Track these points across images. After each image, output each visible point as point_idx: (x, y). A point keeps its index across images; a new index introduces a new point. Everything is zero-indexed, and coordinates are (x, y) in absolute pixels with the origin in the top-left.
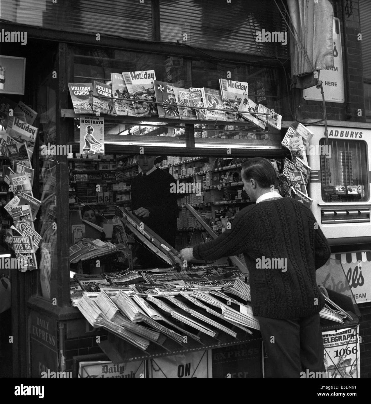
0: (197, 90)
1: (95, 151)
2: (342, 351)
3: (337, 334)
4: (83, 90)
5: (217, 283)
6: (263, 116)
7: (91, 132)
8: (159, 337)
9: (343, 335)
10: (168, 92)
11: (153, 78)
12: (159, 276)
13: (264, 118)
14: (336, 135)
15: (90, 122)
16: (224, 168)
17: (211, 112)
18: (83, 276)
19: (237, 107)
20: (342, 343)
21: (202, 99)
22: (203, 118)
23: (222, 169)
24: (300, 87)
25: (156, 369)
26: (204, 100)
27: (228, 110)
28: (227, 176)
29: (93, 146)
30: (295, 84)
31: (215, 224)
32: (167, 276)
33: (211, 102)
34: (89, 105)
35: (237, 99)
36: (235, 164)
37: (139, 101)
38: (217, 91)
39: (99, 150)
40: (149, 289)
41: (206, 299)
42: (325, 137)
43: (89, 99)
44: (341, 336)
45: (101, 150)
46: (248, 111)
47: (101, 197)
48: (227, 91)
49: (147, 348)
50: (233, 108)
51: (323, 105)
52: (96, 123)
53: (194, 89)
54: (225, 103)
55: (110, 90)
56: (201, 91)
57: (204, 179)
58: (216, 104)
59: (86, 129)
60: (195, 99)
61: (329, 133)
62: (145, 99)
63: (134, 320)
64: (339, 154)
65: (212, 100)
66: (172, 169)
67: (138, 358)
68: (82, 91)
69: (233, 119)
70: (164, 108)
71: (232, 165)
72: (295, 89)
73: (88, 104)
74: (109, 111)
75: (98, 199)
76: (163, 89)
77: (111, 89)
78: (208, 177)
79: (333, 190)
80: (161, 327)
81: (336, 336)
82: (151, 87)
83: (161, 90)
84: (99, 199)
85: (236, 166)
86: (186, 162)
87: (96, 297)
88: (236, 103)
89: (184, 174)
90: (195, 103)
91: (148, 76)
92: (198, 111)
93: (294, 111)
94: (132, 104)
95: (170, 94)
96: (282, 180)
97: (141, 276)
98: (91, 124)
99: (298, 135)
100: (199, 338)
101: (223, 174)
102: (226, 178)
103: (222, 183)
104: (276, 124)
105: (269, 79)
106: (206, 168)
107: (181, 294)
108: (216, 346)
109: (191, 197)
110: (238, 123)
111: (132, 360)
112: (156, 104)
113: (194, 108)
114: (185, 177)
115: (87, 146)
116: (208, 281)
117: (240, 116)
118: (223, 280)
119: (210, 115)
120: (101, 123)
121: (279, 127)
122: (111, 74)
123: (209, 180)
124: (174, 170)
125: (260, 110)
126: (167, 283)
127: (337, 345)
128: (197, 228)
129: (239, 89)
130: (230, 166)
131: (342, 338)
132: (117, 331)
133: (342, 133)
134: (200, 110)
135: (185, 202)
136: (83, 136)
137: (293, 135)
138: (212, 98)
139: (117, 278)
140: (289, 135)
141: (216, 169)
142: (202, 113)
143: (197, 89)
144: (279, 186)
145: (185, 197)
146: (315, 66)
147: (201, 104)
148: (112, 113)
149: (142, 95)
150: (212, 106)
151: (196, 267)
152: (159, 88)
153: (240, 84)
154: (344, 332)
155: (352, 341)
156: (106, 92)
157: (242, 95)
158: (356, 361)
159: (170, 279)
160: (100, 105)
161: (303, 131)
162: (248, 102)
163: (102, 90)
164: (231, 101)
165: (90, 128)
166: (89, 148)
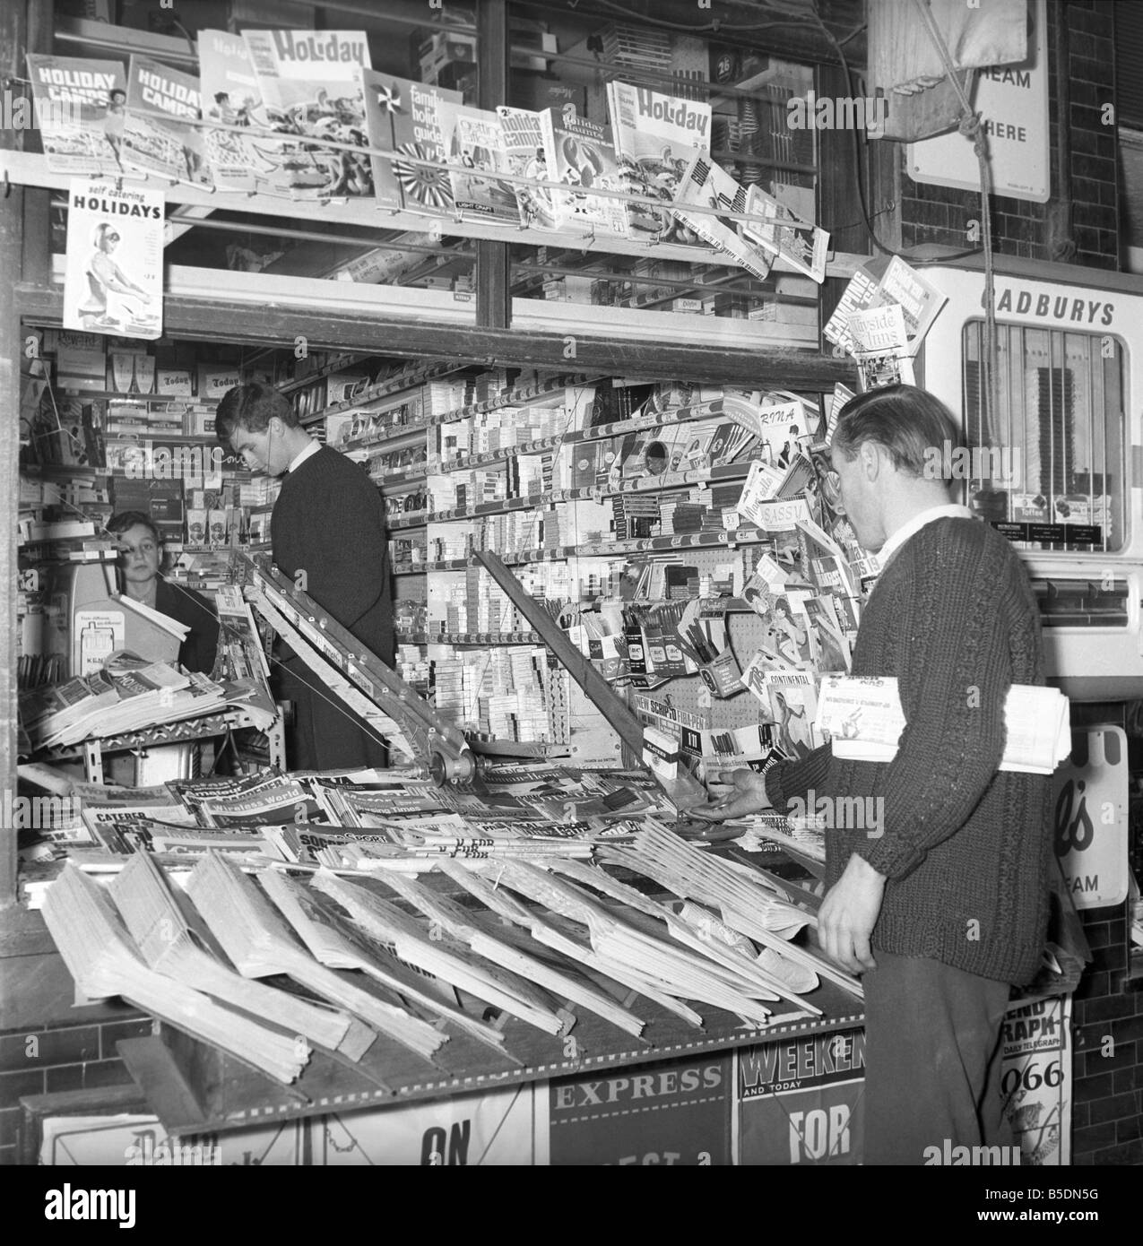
0: (523, 116)
1: (125, 320)
2: (1012, 1076)
4: (84, 84)
6: (761, 229)
7: (112, 245)
8: (347, 1031)
9: (1018, 1020)
10: (416, 115)
11: (359, 59)
12: (376, 796)
14: (1023, 307)
15: (109, 206)
16: (618, 426)
17: (572, 200)
19: (670, 190)
20: (1011, 1050)
21: (542, 150)
23: (609, 431)
26: (550, 155)
27: (635, 196)
29: (115, 299)
31: (579, 622)
32: (403, 797)
33: (574, 164)
34: (108, 143)
35: (671, 160)
36: (655, 412)
38: (600, 128)
39: (142, 317)
40: (330, 842)
41: (533, 888)
42: (982, 312)
43: (105, 122)
45: (150, 317)
46: (709, 207)
47: (198, 525)
48: (633, 126)
50: (656, 193)
52: (133, 213)
53: (514, 111)
54: (625, 170)
55: (193, 93)
56: (536, 120)
57: (545, 465)
58: (594, 172)
59: (93, 234)
60: (514, 147)
61: (997, 300)
62: (325, 137)
65: (577, 158)
66: (438, 430)
67: (261, 1112)
68: (82, 87)
69: (655, 232)
70: (399, 175)
71: (642, 415)
73: (101, 137)
74: (185, 170)
75: (186, 533)
76: (397, 102)
77: (198, 91)
78: (558, 458)
79: (1004, 507)
82: (349, 93)
83: (390, 107)
84: (190, 532)
85: (659, 420)
86: (485, 406)
87: (116, 873)
88: (666, 175)
89: (478, 448)
90: (516, 163)
91: (340, 51)
95: (423, 125)
96: (820, 467)
97: (311, 797)
98: (110, 214)
99: (888, 299)
100: (500, 1037)
103: (606, 481)
104: (809, 261)
107: (440, 867)
108: (565, 1065)
112: (367, 156)
114: (479, 460)
115: (94, 299)
116: (546, 819)
117: (678, 222)
118: (600, 818)
119: (570, 210)
120: (151, 213)
121: (818, 272)
122: (200, 33)
123: (563, 469)
124: (445, 435)
125: (751, 208)
126: (403, 823)
129: (678, 124)
131: (1013, 1032)
133: (1043, 300)
136: (79, 259)
137: (868, 301)
138: (579, 148)
139: (224, 803)
140: (853, 302)
141: (587, 432)
143: (522, 112)
144: (810, 488)
146: (959, 54)
148: (196, 178)
149: (314, 121)
150: (579, 177)
151: (509, 768)
152: (381, 98)
153: (684, 106)
154: (1019, 1010)
155: (1045, 1043)
156: (178, 101)
157: (688, 148)
158: (1056, 1113)
159: (411, 809)
160: (147, 143)
161: (908, 287)
162: (711, 173)
163: (160, 92)
164: (647, 168)
165: (109, 231)
166: (99, 308)
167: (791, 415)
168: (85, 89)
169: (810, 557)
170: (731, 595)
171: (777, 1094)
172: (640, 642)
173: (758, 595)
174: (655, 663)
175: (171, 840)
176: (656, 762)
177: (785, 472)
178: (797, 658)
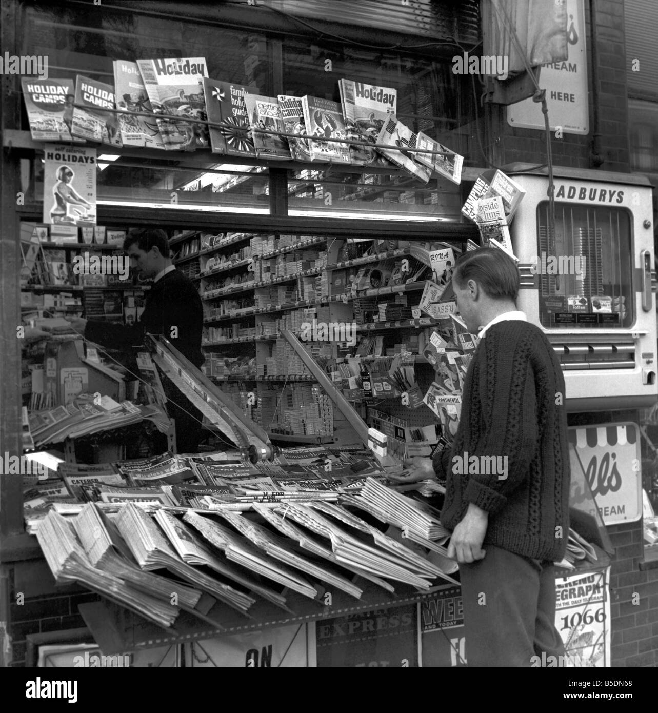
0: (292, 100)
1: (76, 218)
2: (577, 618)
3: (566, 585)
4: (52, 92)
5: (336, 482)
6: (425, 156)
7: (68, 178)
8: (200, 600)
9: (579, 586)
10: (234, 102)
11: (202, 73)
12: (225, 468)
13: (428, 161)
14: (571, 195)
15: (66, 158)
16: (356, 261)
17: (320, 145)
18: (75, 468)
19: (374, 136)
20: (576, 602)
21: (303, 118)
22: (302, 156)
23: (351, 264)
24: (501, 101)
25: (200, 658)
26: (307, 121)
27: (354, 141)
28: (361, 278)
29: (71, 208)
30: (492, 93)
31: (336, 369)
32: (240, 468)
33: (321, 126)
34: (65, 124)
35: (375, 121)
36: (376, 253)
37: (170, 119)
38: (335, 104)
39: (86, 216)
40: (198, 494)
41: (303, 518)
42: (548, 198)
43: (64, 112)
44: (574, 590)
45: (90, 216)
46: (396, 145)
47: (131, 316)
48: (353, 103)
49: (173, 622)
50: (366, 139)
51: (546, 138)
52: (79, 161)
53: (287, 97)
54: (349, 127)
55: (111, 95)
56: (300, 102)
57: (317, 282)
58: (332, 129)
59: (58, 173)
60: (288, 117)
61: (556, 192)
62: (183, 116)
63: (145, 566)
64: (576, 233)
65: (322, 122)
66: (260, 263)
67: (154, 643)
68: (51, 94)
69: (365, 160)
70: (224, 135)
71: (368, 255)
72: (491, 104)
73: (62, 120)
74: (107, 136)
76: (223, 95)
77: (114, 93)
78: (324, 279)
79: (563, 305)
80: (204, 580)
81: (565, 588)
82: (197, 92)
83: (219, 98)
85: (377, 258)
86: (285, 250)
87: (77, 514)
88: (372, 129)
89: (281, 273)
90: (289, 125)
91: (191, 69)
92: (294, 142)
93: (488, 150)
94: (156, 125)
95: (237, 107)
97: (189, 469)
98: (67, 162)
99: (493, 193)
100: (284, 600)
101: (353, 274)
102: (358, 280)
103: (350, 291)
104: (452, 173)
105: (441, 85)
106: (321, 263)
107: (254, 507)
108: (320, 615)
109: (293, 318)
110: (375, 168)
111: (143, 646)
112: (207, 125)
113: (286, 135)
114: (282, 280)
115: (60, 208)
116: (319, 478)
117: (379, 155)
118: (348, 478)
119: (318, 150)
120: (89, 161)
121: (457, 178)
122: (114, 62)
123: (327, 285)
124: (264, 266)
125: (419, 145)
126: (239, 482)
127: (566, 606)
128: (303, 377)
129: (378, 100)
130: (366, 258)
131: (577, 592)
132: (108, 589)
133: (583, 191)
134: (298, 140)
135: (282, 328)
136: (51, 187)
137: (484, 194)
138: (323, 116)
139: (142, 473)
140: (477, 195)
141: (339, 264)
142: (301, 146)
143: (292, 98)
145: (283, 317)
146: (532, 58)
147: (301, 129)
148: (113, 141)
149: (178, 107)
150: (323, 132)
151: (300, 450)
152: (214, 93)
153: (381, 91)
154: (580, 580)
155: (595, 598)
156: (103, 99)
157: (384, 113)
158: (602, 637)
159: (244, 475)
160: (87, 123)
161: (505, 187)
162: (397, 127)
163: (93, 95)
164: (361, 125)
165: (67, 171)
166: (63, 212)
167: (447, 255)
168: (53, 95)
169: (458, 333)
170: (418, 353)
171: (443, 628)
172: (369, 380)
173: (431, 354)
174: (377, 392)
175: (111, 494)
176: (375, 447)
177: (444, 286)
178: (453, 388)
